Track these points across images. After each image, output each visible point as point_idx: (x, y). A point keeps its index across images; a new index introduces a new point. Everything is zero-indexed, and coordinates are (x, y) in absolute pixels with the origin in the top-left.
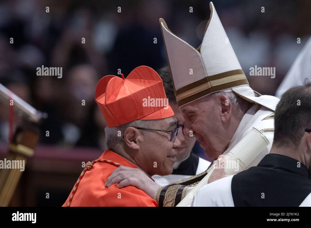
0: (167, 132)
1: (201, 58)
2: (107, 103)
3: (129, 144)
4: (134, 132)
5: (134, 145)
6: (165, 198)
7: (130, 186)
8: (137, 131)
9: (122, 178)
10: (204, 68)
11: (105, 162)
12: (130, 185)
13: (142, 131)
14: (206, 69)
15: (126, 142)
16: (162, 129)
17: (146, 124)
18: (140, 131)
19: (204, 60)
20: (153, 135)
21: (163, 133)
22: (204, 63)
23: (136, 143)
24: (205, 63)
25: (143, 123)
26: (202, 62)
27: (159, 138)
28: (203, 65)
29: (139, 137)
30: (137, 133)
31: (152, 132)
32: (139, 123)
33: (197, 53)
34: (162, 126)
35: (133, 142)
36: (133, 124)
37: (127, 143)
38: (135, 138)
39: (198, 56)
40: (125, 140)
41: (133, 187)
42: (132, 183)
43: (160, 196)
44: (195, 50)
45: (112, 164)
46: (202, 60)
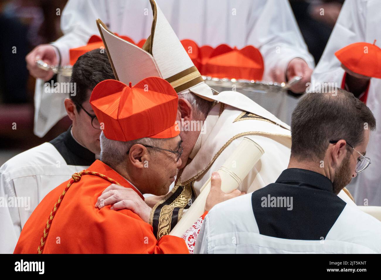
0: (174, 152)
1: (154, 61)
2: (119, 118)
3: (133, 162)
4: (142, 150)
5: (138, 163)
6: (160, 222)
7: (125, 210)
8: (145, 148)
9: (116, 198)
10: (158, 71)
11: (97, 175)
12: (126, 208)
13: (149, 149)
14: (160, 72)
15: (131, 159)
16: (170, 149)
17: (155, 143)
18: (147, 149)
19: (157, 62)
20: (159, 155)
21: (170, 154)
22: (157, 66)
23: (140, 161)
24: (159, 65)
25: (152, 141)
26: (156, 65)
27: (166, 159)
28: (157, 68)
29: (146, 155)
30: (144, 151)
31: (160, 151)
32: (148, 141)
33: (148, 56)
34: (170, 146)
35: (138, 161)
36: (141, 141)
37: (132, 161)
38: (140, 156)
39: (150, 59)
40: (130, 157)
41: (128, 210)
42: (127, 206)
43: (154, 220)
44: (146, 53)
45: (105, 179)
46: (155, 63)
